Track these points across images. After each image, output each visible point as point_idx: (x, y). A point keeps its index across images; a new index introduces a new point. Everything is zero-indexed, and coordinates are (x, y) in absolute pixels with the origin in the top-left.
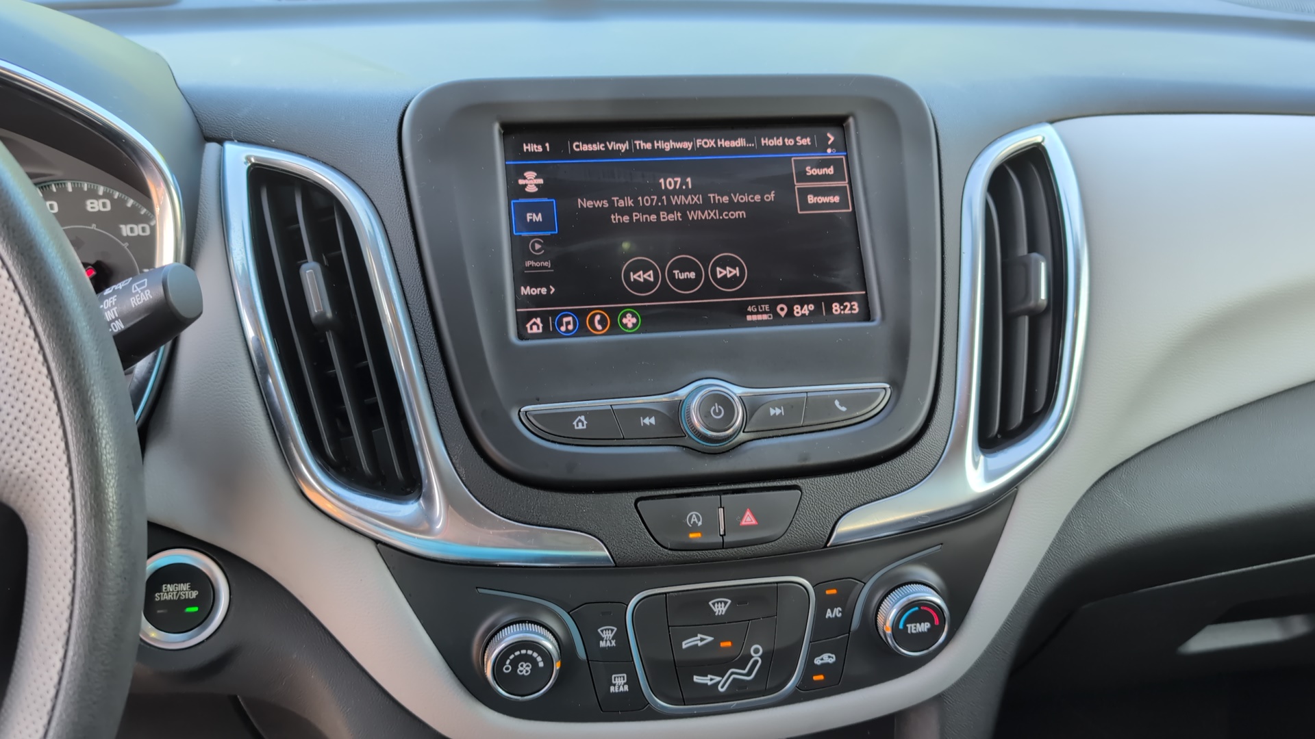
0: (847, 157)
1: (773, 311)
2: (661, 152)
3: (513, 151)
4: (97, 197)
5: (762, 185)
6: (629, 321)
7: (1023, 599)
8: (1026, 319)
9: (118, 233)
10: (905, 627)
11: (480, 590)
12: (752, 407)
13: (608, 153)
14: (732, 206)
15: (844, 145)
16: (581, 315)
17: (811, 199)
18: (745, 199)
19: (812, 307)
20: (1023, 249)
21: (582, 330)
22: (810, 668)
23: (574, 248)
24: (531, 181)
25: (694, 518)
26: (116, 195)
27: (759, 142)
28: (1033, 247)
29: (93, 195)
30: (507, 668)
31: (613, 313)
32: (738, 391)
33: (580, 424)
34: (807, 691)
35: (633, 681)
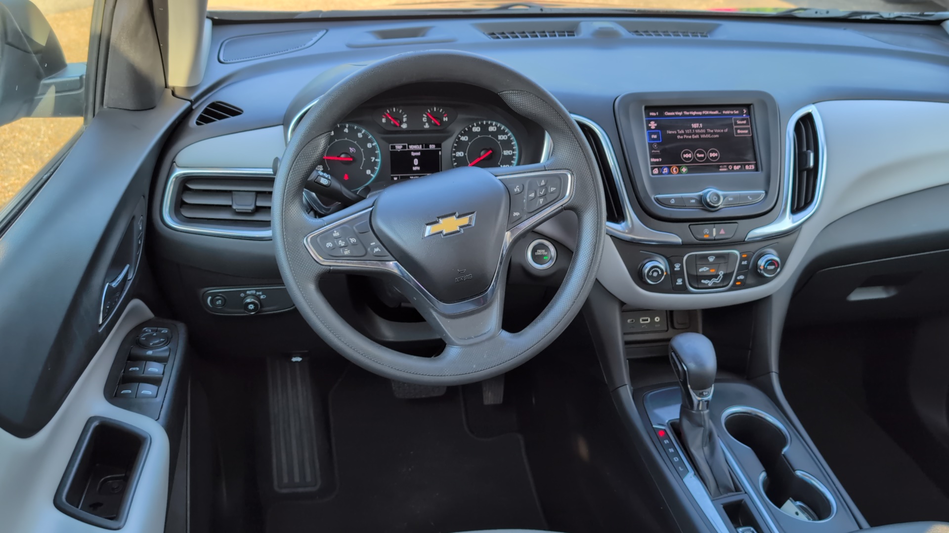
0: (750, 118)
1: (728, 167)
2: (692, 115)
3: (648, 116)
4: (492, 126)
5: (723, 126)
6: (684, 170)
7: (799, 266)
8: (805, 172)
9: (497, 138)
10: (767, 268)
11: (641, 251)
12: (725, 197)
13: (675, 116)
14: (714, 133)
15: (749, 113)
16: (669, 168)
17: (739, 131)
18: (719, 131)
19: (739, 167)
20: (805, 149)
21: (670, 173)
22: (736, 280)
23: (667, 146)
24: (653, 125)
25: (706, 231)
26: (499, 125)
27: (722, 113)
28: (808, 148)
29: (491, 125)
30: (650, 274)
31: (679, 167)
32: (720, 193)
33: (673, 202)
34: (735, 288)
35: (684, 281)
